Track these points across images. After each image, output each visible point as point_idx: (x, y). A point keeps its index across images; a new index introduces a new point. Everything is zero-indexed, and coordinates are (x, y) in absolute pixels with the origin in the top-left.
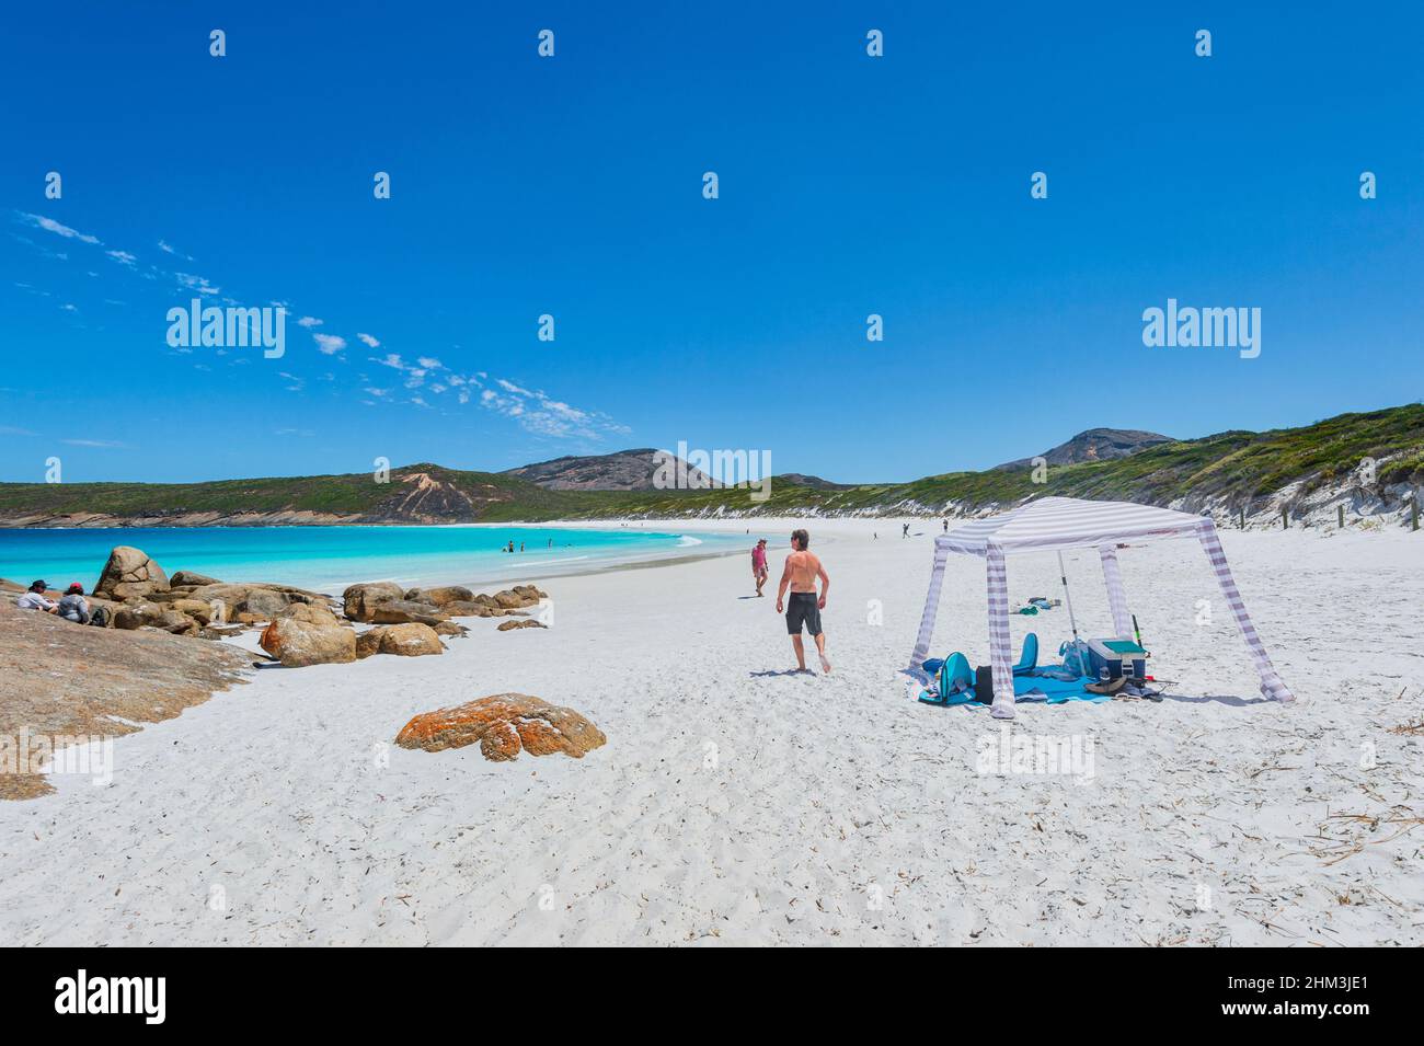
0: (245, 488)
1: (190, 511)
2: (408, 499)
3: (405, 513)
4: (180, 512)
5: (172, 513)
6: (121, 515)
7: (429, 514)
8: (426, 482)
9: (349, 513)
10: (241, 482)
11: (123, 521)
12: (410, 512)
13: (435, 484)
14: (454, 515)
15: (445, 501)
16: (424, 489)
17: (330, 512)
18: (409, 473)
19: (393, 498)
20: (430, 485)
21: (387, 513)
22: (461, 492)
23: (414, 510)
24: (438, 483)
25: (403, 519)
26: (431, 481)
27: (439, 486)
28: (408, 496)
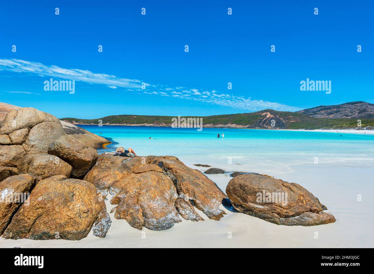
1: (206, 124)
3: (262, 125)
7: (270, 126)
9: (246, 125)
14: (278, 126)
16: (268, 117)
17: (240, 124)
18: (264, 112)
19: (259, 120)
20: (270, 116)
21: (256, 125)
22: (281, 119)
23: (265, 125)
24: (273, 115)
25: (262, 127)
26: (271, 115)
27: (273, 117)
28: (263, 120)
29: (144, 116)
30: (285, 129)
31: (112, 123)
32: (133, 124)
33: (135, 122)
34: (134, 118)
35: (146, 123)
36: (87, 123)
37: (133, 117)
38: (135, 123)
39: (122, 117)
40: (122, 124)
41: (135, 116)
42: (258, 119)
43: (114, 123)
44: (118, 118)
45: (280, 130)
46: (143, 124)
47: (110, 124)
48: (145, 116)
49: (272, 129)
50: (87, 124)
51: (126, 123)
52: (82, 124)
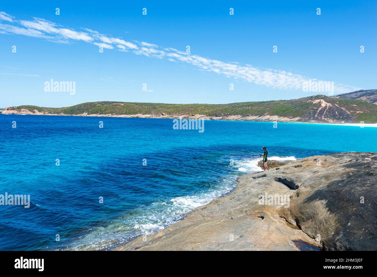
0: (246, 106)
1: (231, 114)
2: (318, 111)
3: (319, 118)
4: (227, 115)
5: (225, 115)
6: (210, 115)
7: (331, 118)
8: (324, 104)
9: (294, 117)
10: (243, 103)
11: (211, 117)
12: (321, 117)
13: (329, 104)
14: (343, 119)
15: (337, 112)
16: (324, 106)
17: (285, 116)
18: (314, 99)
19: (312, 111)
20: (326, 105)
21: (311, 117)
22: (342, 108)
23: (323, 116)
24: (330, 104)
25: (319, 120)
26: (326, 103)
27: (331, 105)
28: (318, 110)
29: (134, 103)
30: (353, 123)
31: (92, 113)
32: (121, 114)
33: (124, 111)
34: (122, 106)
35: (140, 113)
36: (55, 113)
37: (119, 105)
38: (124, 114)
39: (103, 105)
40: (105, 114)
41: (122, 103)
42: (311, 109)
43: (94, 113)
44: (98, 106)
45: (347, 124)
46: (135, 114)
47: (88, 114)
48: (136, 104)
49: (334, 123)
50: (55, 115)
51: (112, 113)
52: (48, 115)
